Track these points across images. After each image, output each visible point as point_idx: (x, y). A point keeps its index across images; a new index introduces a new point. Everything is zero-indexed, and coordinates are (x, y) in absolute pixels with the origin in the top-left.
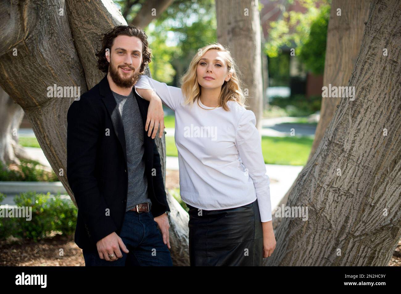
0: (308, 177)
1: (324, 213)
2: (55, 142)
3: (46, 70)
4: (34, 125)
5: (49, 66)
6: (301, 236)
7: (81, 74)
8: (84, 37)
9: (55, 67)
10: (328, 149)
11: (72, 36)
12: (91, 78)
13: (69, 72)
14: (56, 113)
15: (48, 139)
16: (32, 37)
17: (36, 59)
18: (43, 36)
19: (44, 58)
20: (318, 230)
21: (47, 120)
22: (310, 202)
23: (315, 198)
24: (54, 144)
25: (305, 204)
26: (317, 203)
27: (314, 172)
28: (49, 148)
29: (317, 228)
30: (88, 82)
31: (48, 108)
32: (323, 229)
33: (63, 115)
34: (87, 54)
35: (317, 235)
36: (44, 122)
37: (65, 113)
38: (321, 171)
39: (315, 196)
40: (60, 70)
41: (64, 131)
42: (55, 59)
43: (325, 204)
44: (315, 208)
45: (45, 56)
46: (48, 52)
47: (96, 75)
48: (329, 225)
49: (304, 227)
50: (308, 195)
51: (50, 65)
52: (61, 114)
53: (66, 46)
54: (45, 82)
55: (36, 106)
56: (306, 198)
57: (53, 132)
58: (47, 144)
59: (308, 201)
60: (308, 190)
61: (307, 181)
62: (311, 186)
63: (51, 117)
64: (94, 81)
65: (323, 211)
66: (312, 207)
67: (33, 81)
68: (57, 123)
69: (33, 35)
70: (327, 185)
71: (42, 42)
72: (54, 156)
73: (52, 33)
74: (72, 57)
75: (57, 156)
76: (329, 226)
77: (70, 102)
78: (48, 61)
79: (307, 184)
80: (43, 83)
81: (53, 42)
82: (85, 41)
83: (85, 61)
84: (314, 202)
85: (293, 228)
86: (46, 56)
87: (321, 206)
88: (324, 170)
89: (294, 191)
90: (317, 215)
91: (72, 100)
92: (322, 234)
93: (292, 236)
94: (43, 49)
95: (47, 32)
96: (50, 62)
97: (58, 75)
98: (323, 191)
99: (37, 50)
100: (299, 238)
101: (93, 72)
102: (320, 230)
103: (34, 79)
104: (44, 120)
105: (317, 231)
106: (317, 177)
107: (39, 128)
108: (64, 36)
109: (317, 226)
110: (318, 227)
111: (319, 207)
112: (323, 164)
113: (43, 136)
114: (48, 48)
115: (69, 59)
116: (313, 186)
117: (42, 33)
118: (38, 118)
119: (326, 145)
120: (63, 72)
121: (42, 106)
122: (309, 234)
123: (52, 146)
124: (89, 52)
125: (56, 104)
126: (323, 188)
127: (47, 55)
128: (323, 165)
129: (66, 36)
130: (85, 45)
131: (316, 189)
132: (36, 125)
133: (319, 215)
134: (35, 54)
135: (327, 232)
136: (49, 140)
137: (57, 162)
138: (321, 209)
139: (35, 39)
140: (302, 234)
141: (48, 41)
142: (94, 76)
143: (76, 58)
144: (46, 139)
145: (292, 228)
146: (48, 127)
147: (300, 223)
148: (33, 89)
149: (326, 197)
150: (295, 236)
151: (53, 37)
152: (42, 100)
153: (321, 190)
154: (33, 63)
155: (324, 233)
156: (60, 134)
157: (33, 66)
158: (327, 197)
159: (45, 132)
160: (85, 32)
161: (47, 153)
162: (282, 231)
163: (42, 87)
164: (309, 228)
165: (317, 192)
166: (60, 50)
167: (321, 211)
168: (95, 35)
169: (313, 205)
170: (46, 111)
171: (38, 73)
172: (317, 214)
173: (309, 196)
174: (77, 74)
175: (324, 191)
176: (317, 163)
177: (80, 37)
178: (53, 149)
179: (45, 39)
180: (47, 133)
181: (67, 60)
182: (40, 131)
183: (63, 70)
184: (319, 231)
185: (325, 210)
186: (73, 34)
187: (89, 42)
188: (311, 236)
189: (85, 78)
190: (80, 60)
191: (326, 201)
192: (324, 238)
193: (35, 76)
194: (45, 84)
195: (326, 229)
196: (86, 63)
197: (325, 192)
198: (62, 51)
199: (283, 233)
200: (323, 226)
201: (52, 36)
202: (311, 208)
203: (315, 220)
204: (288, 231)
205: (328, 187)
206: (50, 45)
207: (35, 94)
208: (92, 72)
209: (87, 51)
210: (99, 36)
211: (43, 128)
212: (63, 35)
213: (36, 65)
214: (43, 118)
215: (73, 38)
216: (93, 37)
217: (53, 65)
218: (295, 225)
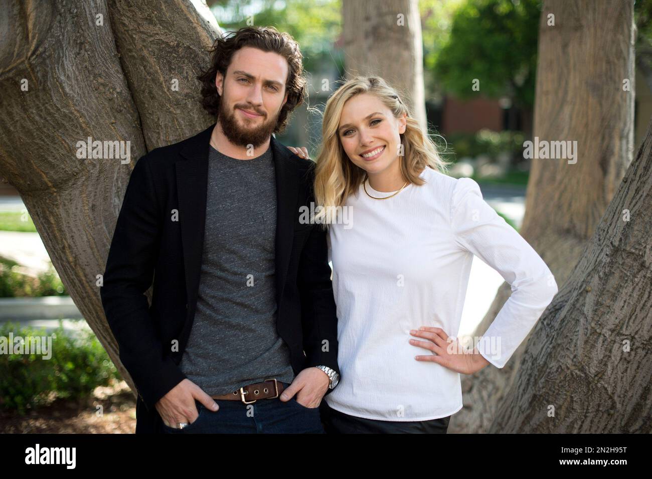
0: (569, 313)
1: (603, 383)
2: (86, 258)
3: (70, 118)
4: (42, 224)
5: (76, 110)
6: (555, 424)
7: (136, 122)
8: (141, 50)
9: (87, 111)
10: (611, 263)
11: (117, 49)
12: (155, 132)
13: (113, 121)
14: (87, 201)
15: (72, 252)
16: (45, 52)
17: (51, 96)
18: (65, 49)
19: (66, 94)
20: (589, 412)
21: (68, 216)
22: (575, 362)
23: (586, 353)
24: (83, 262)
25: (566, 365)
26: (589, 364)
27: (583, 305)
28: (73, 269)
29: (587, 409)
30: (149, 139)
31: (71, 191)
32: (598, 411)
33: (101, 205)
34: (148, 83)
35: (587, 422)
36: (63, 219)
37: (105, 200)
38: (598, 304)
39: (586, 350)
40: (97, 116)
41: (103, 236)
42: (87, 95)
43: (606, 365)
44: (585, 373)
45: (67, 90)
46: (74, 82)
47: (166, 126)
48: (611, 404)
49: (563, 407)
50: (572, 349)
51: (78, 108)
52: (98, 204)
53: (108, 69)
54: (67, 141)
55: (48, 188)
56: (568, 353)
57: (82, 238)
58: (69, 262)
59: (572, 360)
60: (571, 339)
61: (569, 321)
62: (578, 331)
63: (77, 208)
64: (162, 137)
65: (601, 378)
66: (579, 371)
67: (43, 141)
68: (90, 221)
69: (45, 48)
70: (610, 330)
71: (63, 62)
72: (82, 284)
73: (81, 44)
74: (118, 90)
75: (89, 285)
76: (610, 406)
77: (115, 178)
78: (73, 100)
79: (567, 327)
80: (62, 144)
81: (84, 61)
82: (143, 58)
83: (144, 97)
84: (584, 362)
85: (540, 409)
86: (70, 90)
87: (597, 370)
88: (604, 302)
89: (538, 338)
90: (588, 387)
91: (118, 175)
92: (596, 420)
93: (538, 423)
94: (65, 75)
95: (71, 42)
96: (77, 100)
97: (91, 126)
98: (601, 342)
99: (53, 78)
100: (553, 427)
101: (161, 120)
102: (592, 412)
103: (46, 136)
104: (63, 215)
105: (587, 415)
106: (590, 314)
107: (52, 232)
108: (103, 48)
109: (588, 406)
110: (589, 408)
111: (594, 371)
112: (603, 291)
113: (61, 246)
114: (75, 73)
115: (113, 94)
116: (581, 332)
117: (63, 43)
118: (51, 213)
119: (607, 255)
120: (101, 121)
121: (61, 188)
122: (571, 420)
123: (79, 265)
124: (153, 80)
125: (86, 183)
126: (602, 336)
127: (72, 87)
128: (602, 293)
129: (107, 47)
130: (145, 67)
131: (588, 338)
132: (46, 226)
133: (592, 387)
134: (48, 86)
135: (605, 415)
136: (74, 255)
137: (89, 296)
138: (598, 374)
139: (50, 56)
140: (557, 421)
141: (73, 59)
142: (162, 128)
143: (126, 93)
144: (67, 251)
145: (538, 409)
146: (71, 230)
147: (555, 401)
148: (42, 156)
149: (608, 353)
150: (543, 424)
151: (83, 52)
152: (60, 177)
153: (597, 339)
154: (43, 105)
155: (600, 418)
156: (95, 243)
157: (44, 110)
158: (610, 351)
159: (65, 239)
160: (144, 41)
161: (68, 277)
162: (513, 413)
163: (61, 151)
164: (573, 409)
165: (590, 344)
166: (95, 76)
167: (596, 378)
168: (164, 46)
169: (583, 367)
170: (66, 197)
171: (53, 124)
172: (589, 383)
173: (574, 350)
174: (128, 123)
175: (603, 342)
176: (590, 289)
177: (134, 50)
178: (80, 272)
179: (67, 55)
180: (70, 241)
181: (110, 96)
182: (55, 237)
183: (102, 117)
184: (590, 415)
185: (604, 377)
186: (118, 44)
187: (152, 60)
188: (576, 423)
189: (142, 130)
190: (132, 96)
191: (608, 359)
192: (598, 427)
193: (48, 130)
194: (66, 145)
195: (605, 411)
196: (147, 102)
197: (606, 343)
198: (99, 78)
199: (516, 415)
200: (599, 405)
201: (80, 49)
202: (578, 373)
203: (585, 395)
204: (529, 414)
205: (611, 334)
206: (78, 68)
207: (47, 165)
208: (159, 119)
209: (148, 77)
210: (173, 47)
211: (60, 230)
212: (101, 46)
213: (49, 107)
214: (61, 211)
215: (118, 52)
216: (160, 50)
217: (83, 107)
218: (545, 404)
